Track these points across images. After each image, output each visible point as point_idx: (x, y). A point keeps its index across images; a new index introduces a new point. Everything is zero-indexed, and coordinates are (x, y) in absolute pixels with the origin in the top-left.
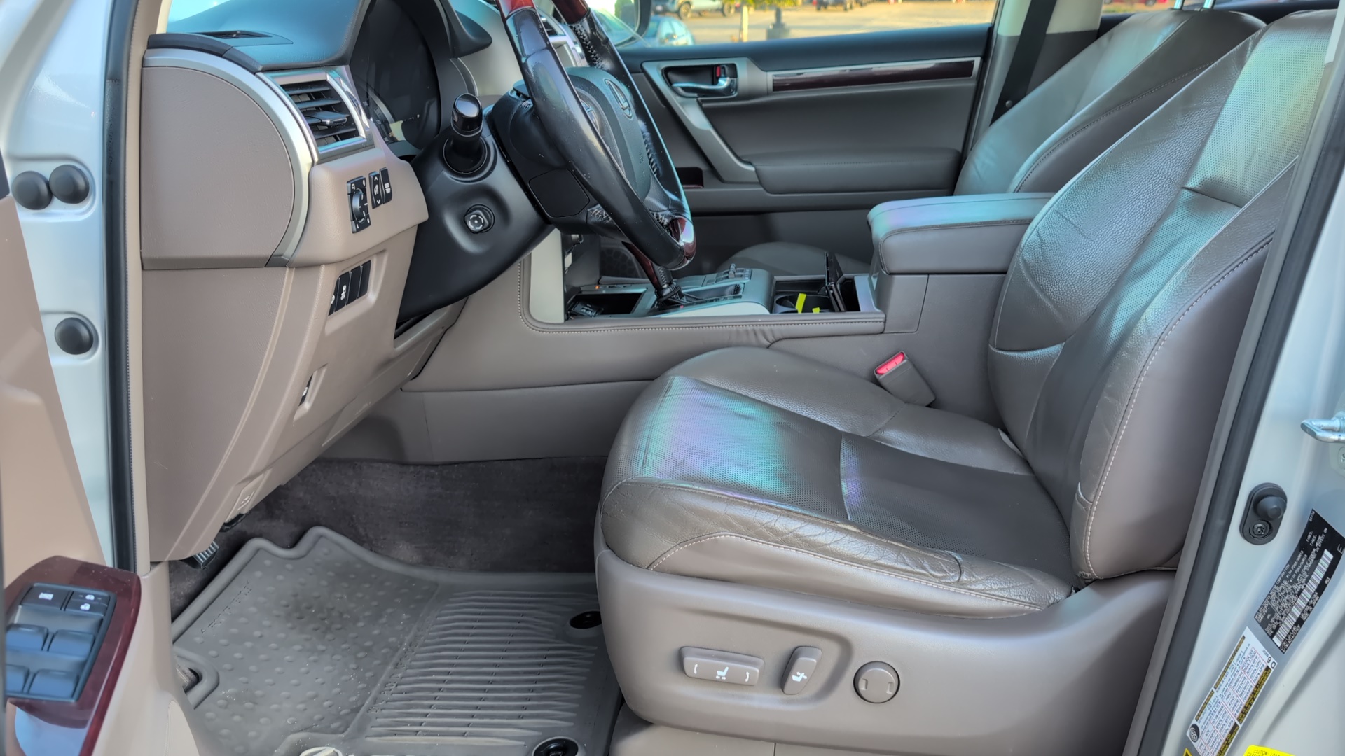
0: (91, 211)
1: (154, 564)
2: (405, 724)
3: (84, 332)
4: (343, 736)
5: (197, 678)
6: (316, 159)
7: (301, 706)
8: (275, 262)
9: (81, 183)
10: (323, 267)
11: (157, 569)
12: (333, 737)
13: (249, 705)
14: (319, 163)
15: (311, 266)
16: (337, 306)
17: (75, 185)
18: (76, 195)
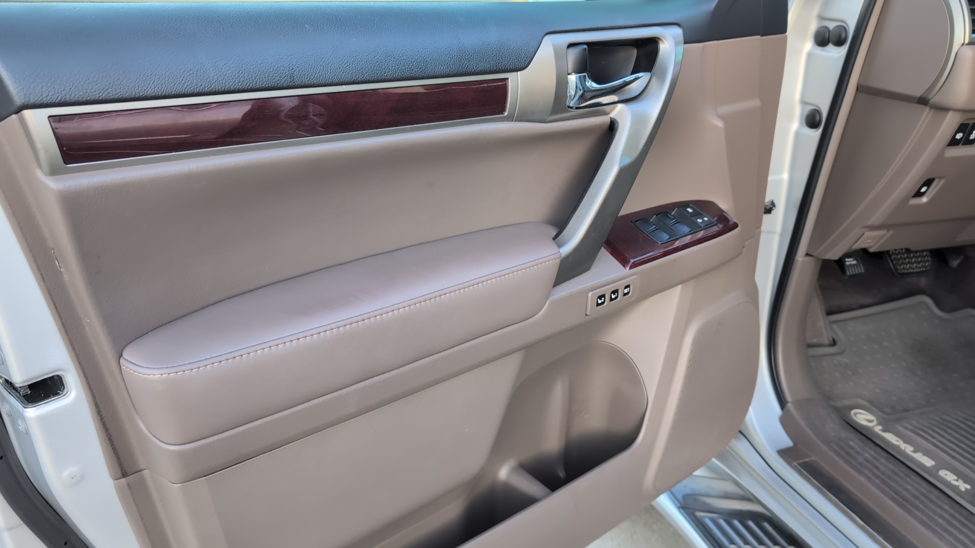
0: (843, 51)
1: (807, 255)
2: (926, 433)
3: (818, 118)
4: (885, 416)
5: (834, 343)
6: (967, 41)
7: (878, 391)
8: (923, 101)
9: (843, 36)
10: (950, 114)
11: (808, 258)
12: (880, 414)
13: (849, 372)
14: (969, 44)
15: (943, 109)
16: (953, 142)
17: (840, 36)
18: (839, 43)
